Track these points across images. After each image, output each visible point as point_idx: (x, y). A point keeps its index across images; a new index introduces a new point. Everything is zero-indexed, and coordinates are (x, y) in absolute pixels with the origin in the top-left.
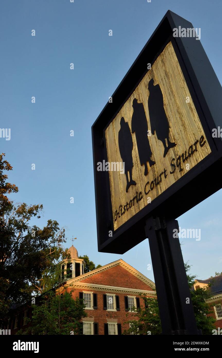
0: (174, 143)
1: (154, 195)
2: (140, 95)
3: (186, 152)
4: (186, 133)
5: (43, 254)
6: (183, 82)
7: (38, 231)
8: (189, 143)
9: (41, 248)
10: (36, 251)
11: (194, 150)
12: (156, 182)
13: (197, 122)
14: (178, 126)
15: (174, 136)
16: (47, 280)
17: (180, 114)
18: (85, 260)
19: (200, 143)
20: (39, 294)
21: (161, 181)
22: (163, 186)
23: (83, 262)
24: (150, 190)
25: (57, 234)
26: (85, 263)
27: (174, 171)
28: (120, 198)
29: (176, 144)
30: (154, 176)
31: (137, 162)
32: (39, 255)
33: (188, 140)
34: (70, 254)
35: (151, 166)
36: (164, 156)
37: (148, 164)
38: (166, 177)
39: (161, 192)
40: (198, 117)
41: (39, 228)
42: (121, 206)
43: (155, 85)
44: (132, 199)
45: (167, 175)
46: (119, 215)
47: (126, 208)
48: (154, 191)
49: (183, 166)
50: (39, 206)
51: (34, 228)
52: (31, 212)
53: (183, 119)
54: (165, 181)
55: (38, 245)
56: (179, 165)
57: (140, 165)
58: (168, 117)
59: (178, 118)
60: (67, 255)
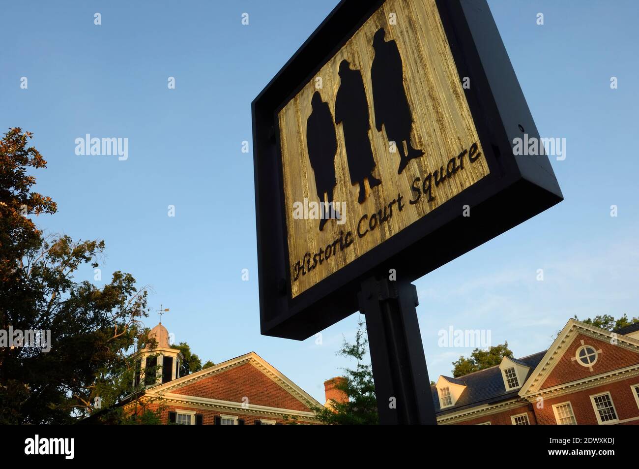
0: (421, 150)
1: (375, 239)
2: (356, 55)
3: (442, 169)
4: (443, 135)
5: (101, 337)
6: (442, 44)
7: (93, 292)
8: (449, 154)
9: (97, 326)
10: (87, 331)
11: (458, 167)
12: (380, 217)
13: (466, 119)
14: (429, 121)
15: (420, 138)
16: (104, 388)
17: (434, 100)
18: (183, 351)
19: (470, 155)
20: (86, 415)
21: (391, 215)
22: (394, 224)
23: (178, 354)
24: (369, 229)
25: (130, 300)
26: (183, 357)
27: (418, 199)
28: (306, 241)
29: (424, 153)
30: (377, 205)
31: (344, 177)
32: (94, 340)
33: (447, 148)
34: (155, 339)
35: (372, 187)
36: (400, 172)
37: (367, 184)
38: (400, 208)
39: (390, 235)
40: (469, 109)
41: (94, 287)
42: (308, 255)
43: (387, 40)
44: (331, 243)
45: (403, 205)
46: (303, 270)
47: (317, 258)
48: (377, 232)
49: (435, 193)
50: (98, 244)
51: (83, 286)
52: (79, 253)
53: (440, 110)
54: (398, 215)
55: (91, 318)
56: (427, 190)
57: (349, 184)
58: (410, 103)
59: (431, 108)
60: (148, 341)
